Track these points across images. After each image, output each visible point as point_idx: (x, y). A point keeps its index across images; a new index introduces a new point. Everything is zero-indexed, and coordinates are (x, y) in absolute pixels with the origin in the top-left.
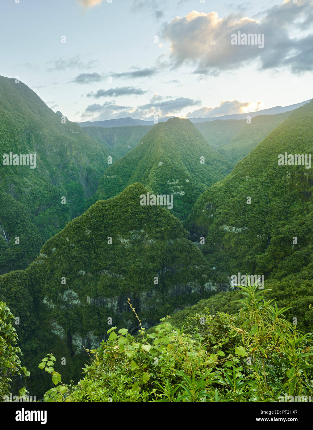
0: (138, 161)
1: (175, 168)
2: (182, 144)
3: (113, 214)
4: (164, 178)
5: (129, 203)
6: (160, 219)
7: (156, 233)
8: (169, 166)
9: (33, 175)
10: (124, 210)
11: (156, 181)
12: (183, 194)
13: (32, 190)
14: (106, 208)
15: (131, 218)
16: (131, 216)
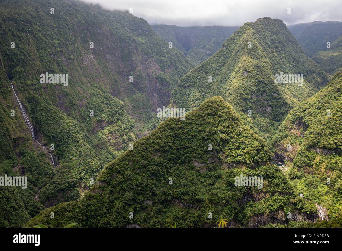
0: (218, 70)
1: (262, 79)
2: (272, 51)
3: (187, 133)
4: (249, 90)
5: (206, 121)
6: (242, 139)
7: (237, 156)
8: (255, 76)
9: (89, 84)
10: (200, 129)
11: (240, 95)
12: (270, 110)
13: (88, 103)
14: (179, 126)
15: (208, 139)
16: (208, 136)
